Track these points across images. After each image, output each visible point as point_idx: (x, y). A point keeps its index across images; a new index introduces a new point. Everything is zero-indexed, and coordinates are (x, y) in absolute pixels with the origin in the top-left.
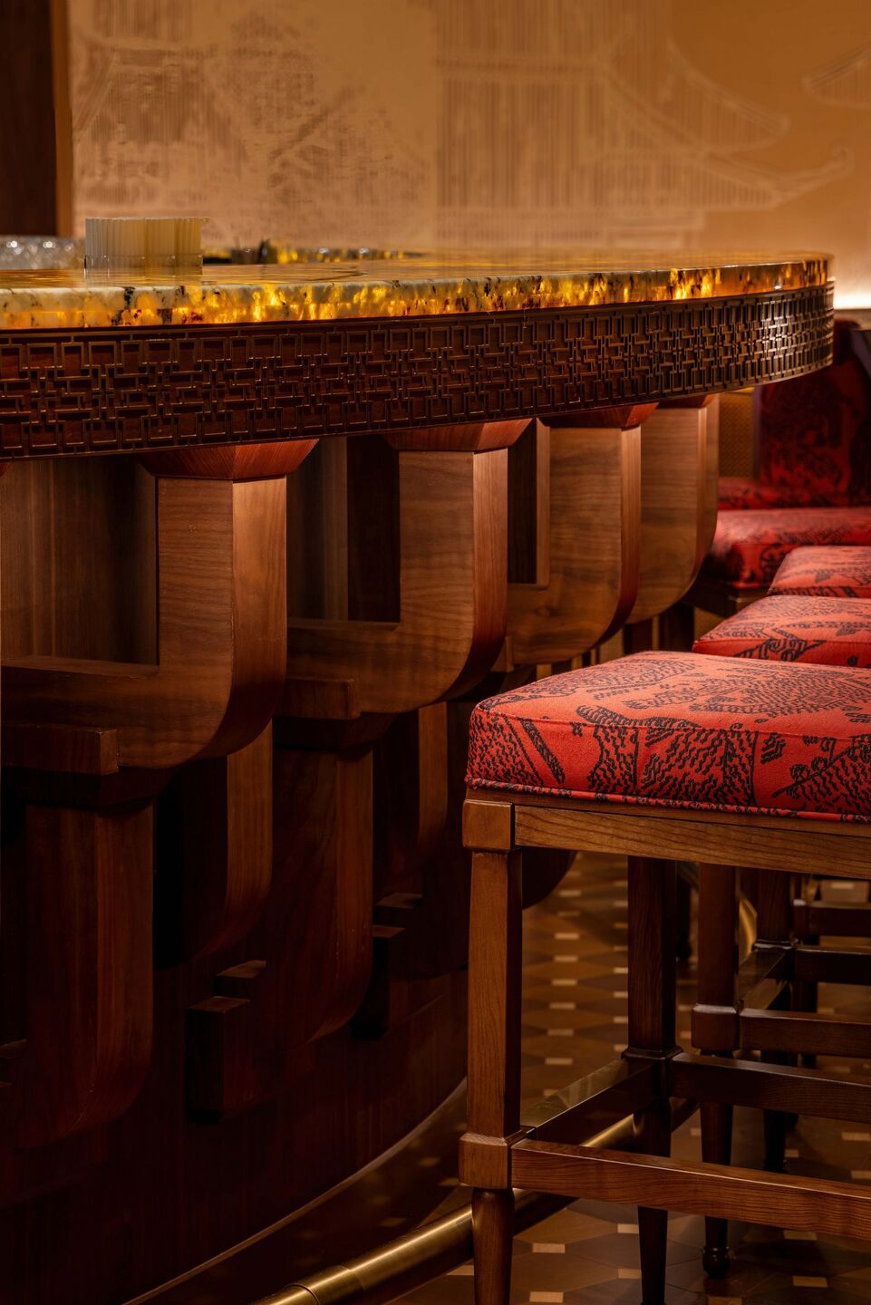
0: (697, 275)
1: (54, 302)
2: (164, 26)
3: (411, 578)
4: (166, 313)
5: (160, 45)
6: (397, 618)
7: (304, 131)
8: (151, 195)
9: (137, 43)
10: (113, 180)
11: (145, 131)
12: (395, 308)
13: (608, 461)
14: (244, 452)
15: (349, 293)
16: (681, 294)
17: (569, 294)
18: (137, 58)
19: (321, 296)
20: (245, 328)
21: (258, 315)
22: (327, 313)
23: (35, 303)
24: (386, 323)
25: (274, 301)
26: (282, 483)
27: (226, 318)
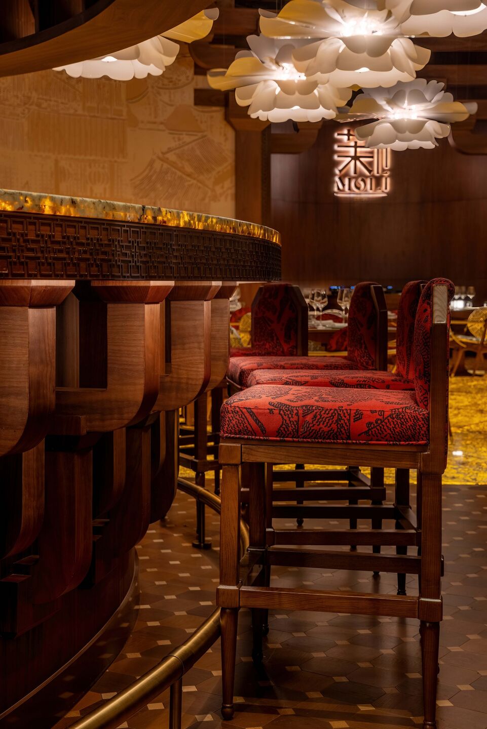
4: (155, 218)
12: (218, 228)
20: (177, 227)
21: (182, 224)
23: (114, 208)
25: (187, 218)
27: (172, 224)
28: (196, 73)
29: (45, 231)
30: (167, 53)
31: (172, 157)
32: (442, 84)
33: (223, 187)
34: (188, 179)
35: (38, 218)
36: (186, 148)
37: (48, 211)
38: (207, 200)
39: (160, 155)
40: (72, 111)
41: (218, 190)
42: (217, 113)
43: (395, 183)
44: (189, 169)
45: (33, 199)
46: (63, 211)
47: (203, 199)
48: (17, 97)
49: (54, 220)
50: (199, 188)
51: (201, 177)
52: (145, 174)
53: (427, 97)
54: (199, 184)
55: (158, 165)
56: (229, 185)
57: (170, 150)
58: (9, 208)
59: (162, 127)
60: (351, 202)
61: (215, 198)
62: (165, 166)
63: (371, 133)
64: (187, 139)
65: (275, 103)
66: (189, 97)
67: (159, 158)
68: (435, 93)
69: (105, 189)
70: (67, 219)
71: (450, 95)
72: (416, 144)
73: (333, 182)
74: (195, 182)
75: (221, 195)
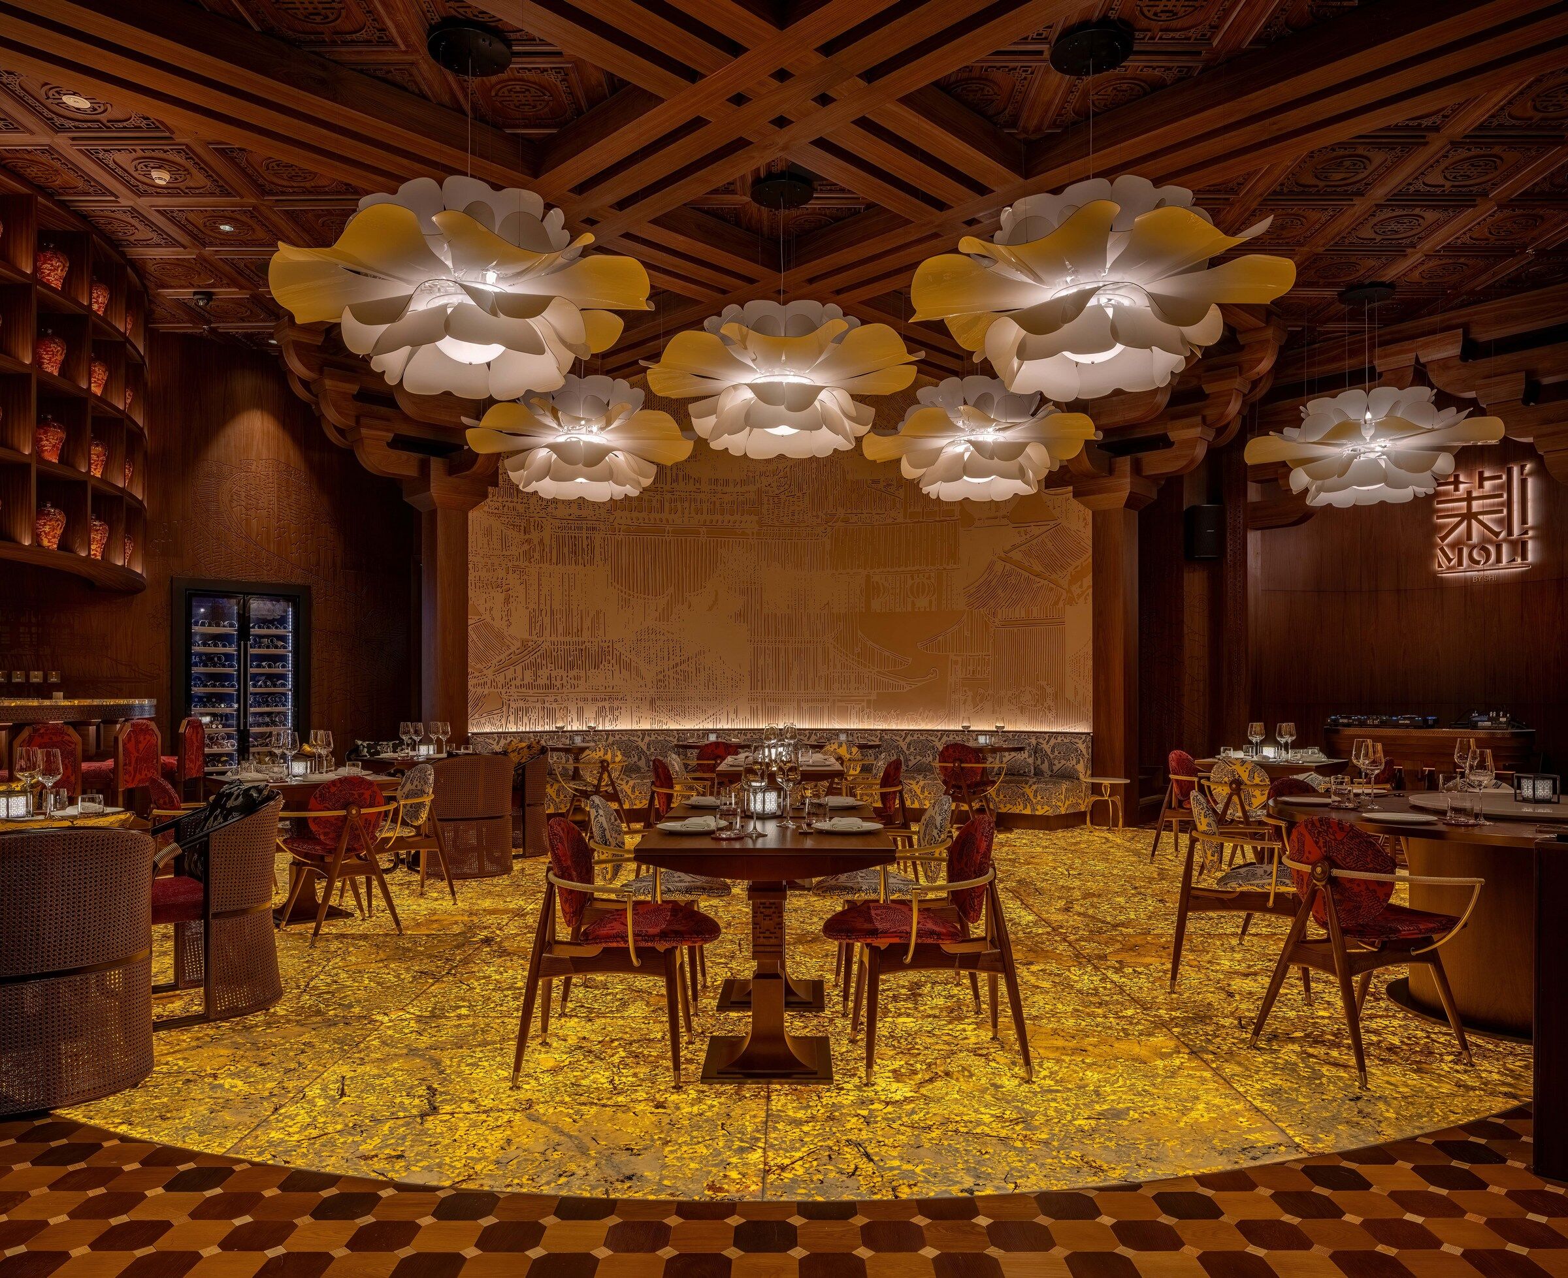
31: (1016, 555)
33: (1081, 587)
34: (1037, 579)
36: (1035, 542)
38: (1061, 604)
39: (1003, 555)
40: (890, 521)
41: (1076, 589)
44: (1038, 568)
47: (1056, 603)
48: (817, 517)
50: (1052, 589)
51: (1054, 576)
52: (982, 580)
54: (1051, 585)
55: (999, 567)
57: (1014, 547)
59: (1005, 521)
61: (1071, 601)
62: (1008, 567)
64: (1036, 531)
67: (1000, 558)
69: (931, 602)
74: (1046, 582)
75: (1079, 596)
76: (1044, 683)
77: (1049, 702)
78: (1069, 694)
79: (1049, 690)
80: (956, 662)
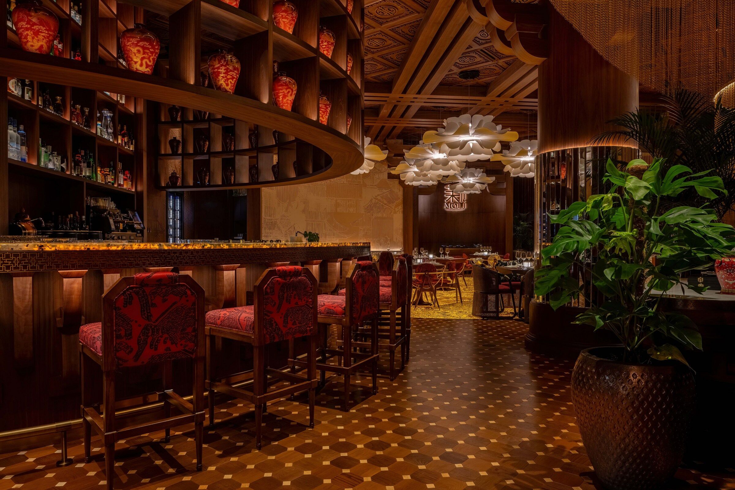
0: (360, 243)
1: (299, 244)
2: (273, 216)
3: (329, 277)
4: (310, 246)
5: (272, 218)
6: (327, 282)
7: (289, 229)
8: (271, 237)
9: (269, 218)
10: (266, 235)
11: (270, 229)
12: (332, 246)
13: (349, 264)
14: (315, 261)
15: (328, 243)
16: (359, 245)
17: (349, 245)
18: (270, 220)
19: (325, 244)
20: (317, 247)
21: (319, 246)
22: (325, 246)
23: (297, 244)
24: (331, 247)
25: (320, 244)
26: (318, 266)
27: (316, 246)
28: (388, 167)
29: (278, 251)
30: (370, 166)
31: (379, 198)
32: (482, 170)
34: (385, 205)
35: (276, 249)
36: (384, 194)
37: (278, 247)
38: (392, 213)
39: (375, 197)
41: (397, 210)
42: (396, 181)
43: (468, 206)
44: (385, 202)
45: (274, 244)
46: (282, 247)
47: (391, 213)
49: (280, 248)
50: (389, 209)
51: (390, 205)
52: (369, 204)
53: (476, 175)
55: (374, 201)
56: (401, 208)
57: (378, 195)
58: (268, 247)
59: (376, 187)
60: (451, 213)
61: (395, 213)
62: (377, 201)
63: (455, 188)
64: (384, 191)
65: (414, 180)
66: (386, 176)
68: (479, 173)
69: (354, 210)
70: (284, 248)
71: (485, 174)
72: (473, 192)
73: (444, 205)
75: (397, 211)
76: (387, 237)
77: (389, 242)
78: (395, 240)
79: (389, 239)
80: (361, 230)
